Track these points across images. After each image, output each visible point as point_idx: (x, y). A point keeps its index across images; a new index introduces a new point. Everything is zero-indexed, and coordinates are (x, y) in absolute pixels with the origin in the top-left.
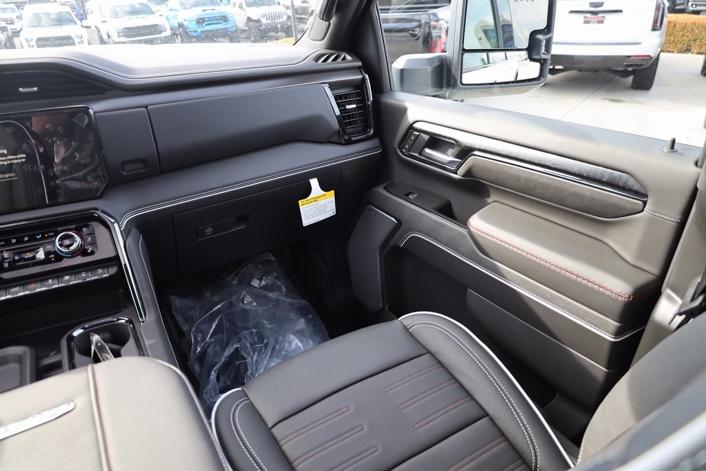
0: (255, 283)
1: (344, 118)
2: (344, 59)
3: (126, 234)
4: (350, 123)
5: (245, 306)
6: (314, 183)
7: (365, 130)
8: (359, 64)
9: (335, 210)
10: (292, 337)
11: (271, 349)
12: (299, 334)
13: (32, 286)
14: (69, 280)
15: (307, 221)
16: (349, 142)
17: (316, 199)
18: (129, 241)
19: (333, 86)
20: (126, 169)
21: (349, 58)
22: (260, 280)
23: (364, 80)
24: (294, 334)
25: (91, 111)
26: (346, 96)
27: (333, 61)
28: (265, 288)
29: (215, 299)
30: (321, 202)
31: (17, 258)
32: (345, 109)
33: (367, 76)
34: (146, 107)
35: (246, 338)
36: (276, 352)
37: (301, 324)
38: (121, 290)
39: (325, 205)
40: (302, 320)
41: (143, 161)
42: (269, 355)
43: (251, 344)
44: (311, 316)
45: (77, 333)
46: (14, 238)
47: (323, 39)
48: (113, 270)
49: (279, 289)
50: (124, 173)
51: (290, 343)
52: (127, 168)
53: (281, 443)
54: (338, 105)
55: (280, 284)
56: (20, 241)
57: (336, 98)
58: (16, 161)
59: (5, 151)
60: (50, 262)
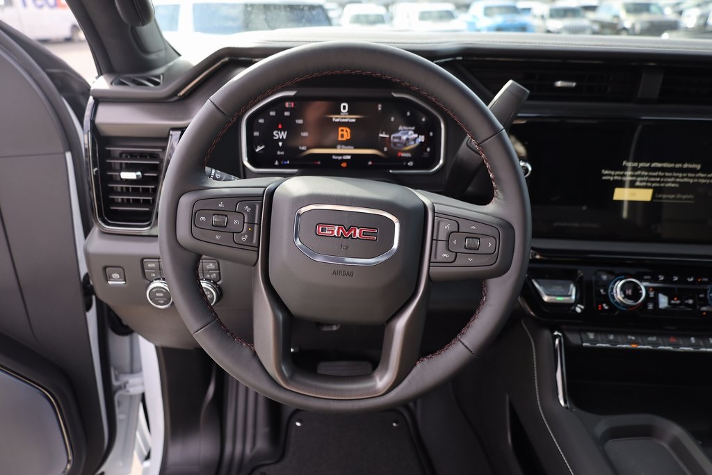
13: (673, 340)
58: (703, 181)
59: (698, 167)
60: (699, 315)
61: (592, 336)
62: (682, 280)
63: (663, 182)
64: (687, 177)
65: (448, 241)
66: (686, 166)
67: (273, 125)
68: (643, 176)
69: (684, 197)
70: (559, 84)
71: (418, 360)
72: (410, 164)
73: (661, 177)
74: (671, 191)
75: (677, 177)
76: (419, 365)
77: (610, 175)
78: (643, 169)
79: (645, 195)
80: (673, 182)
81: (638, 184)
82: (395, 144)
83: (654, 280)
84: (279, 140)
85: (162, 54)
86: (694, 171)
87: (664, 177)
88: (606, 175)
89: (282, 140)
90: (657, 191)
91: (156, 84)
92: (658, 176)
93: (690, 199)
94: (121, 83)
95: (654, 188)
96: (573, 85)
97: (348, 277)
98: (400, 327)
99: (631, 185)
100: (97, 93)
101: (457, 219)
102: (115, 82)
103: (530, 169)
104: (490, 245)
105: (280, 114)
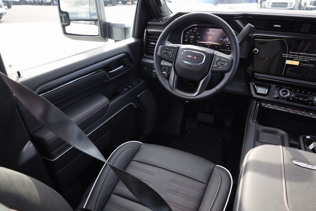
13: (296, 111)
14: (312, 115)
31: (296, 98)
45: (308, 137)
46: (299, 90)
56: (300, 92)
60: (308, 104)
61: (269, 105)
62: (306, 93)
63: (303, 59)
64: (312, 59)
66: (312, 55)
67: (191, 34)
68: (296, 57)
69: (311, 65)
70: (275, 26)
71: (205, 90)
72: (228, 48)
73: (302, 58)
74: (306, 63)
75: (309, 58)
76: (205, 91)
78: (296, 54)
79: (297, 63)
80: (307, 60)
81: (294, 59)
82: (224, 42)
83: (296, 91)
84: (192, 38)
85: (167, 13)
87: (304, 58)
88: (284, 55)
91: (162, 21)
92: (302, 57)
93: (313, 66)
94: (155, 21)
95: (300, 61)
96: (280, 26)
97: (191, 67)
98: (202, 82)
99: (292, 59)
100: (149, 23)
101: (220, 57)
102: (154, 20)
103: (258, 51)
104: (226, 64)
105: (193, 31)
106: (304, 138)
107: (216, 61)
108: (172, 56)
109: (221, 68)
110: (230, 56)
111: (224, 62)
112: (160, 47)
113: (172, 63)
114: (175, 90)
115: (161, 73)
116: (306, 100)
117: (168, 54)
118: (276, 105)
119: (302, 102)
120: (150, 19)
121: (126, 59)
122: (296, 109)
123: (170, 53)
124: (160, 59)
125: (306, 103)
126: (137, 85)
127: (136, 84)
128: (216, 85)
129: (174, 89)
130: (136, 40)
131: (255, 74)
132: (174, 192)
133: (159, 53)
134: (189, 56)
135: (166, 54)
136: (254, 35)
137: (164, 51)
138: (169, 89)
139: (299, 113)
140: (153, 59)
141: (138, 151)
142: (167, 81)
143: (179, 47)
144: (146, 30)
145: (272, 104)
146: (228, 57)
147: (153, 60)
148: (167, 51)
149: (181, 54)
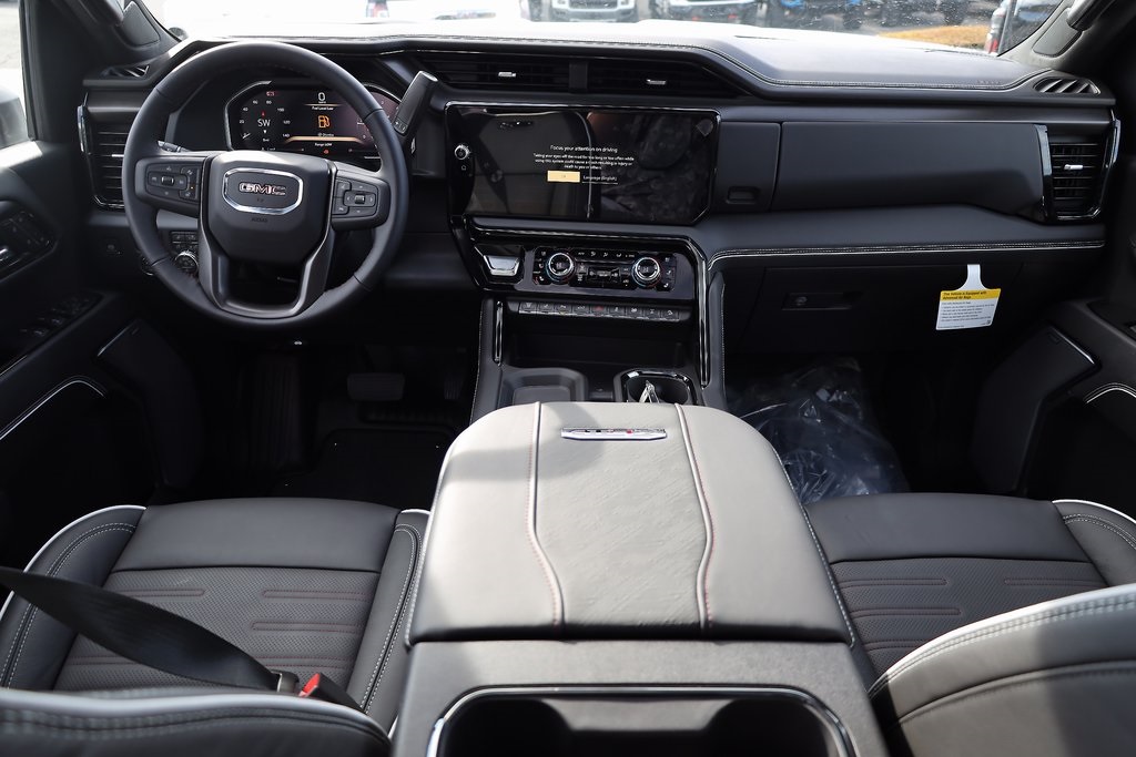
0: (823, 395)
1: (1057, 182)
2: (1087, 90)
3: (712, 277)
4: (1061, 193)
5: (804, 419)
6: (974, 271)
7: (1084, 208)
8: (1112, 101)
9: (992, 319)
10: (860, 482)
11: (828, 486)
12: (870, 482)
13: (599, 309)
14: (636, 314)
15: (942, 324)
16: (1051, 222)
17: (968, 295)
18: (714, 287)
19: (1053, 131)
20: (731, 197)
21: (1096, 90)
22: (831, 393)
23: (1111, 127)
24: (864, 480)
25: (719, 118)
26: (1068, 149)
27: (1066, 91)
28: (836, 404)
29: (763, 398)
30: (974, 302)
31: (592, 274)
32: (1063, 169)
33: (1118, 124)
34: (781, 123)
35: (800, 459)
36: (834, 492)
37: (876, 471)
38: (679, 344)
39: (979, 308)
40: (877, 467)
41: (755, 191)
42: (824, 491)
43: (804, 468)
44: (892, 466)
45: (632, 375)
46: (594, 251)
47: (1059, 54)
48: (681, 317)
49: (855, 414)
50: (728, 202)
51: (855, 489)
52: (734, 196)
53: (841, 585)
54: (1053, 162)
55: (858, 407)
56: (599, 255)
57: (1052, 149)
58: (622, 164)
59: (616, 151)
60: (622, 287)
61: (529, 305)
62: (612, 256)
63: (587, 165)
64: (608, 160)
65: (343, 198)
66: (604, 150)
67: (257, 113)
68: (570, 159)
69: (609, 179)
70: (502, 74)
71: (326, 291)
73: (585, 160)
74: (595, 173)
75: (599, 160)
76: (324, 294)
77: (541, 158)
78: (568, 152)
79: (574, 177)
80: (596, 165)
81: (566, 166)
83: (588, 256)
84: (264, 128)
85: (156, 46)
86: (612, 154)
87: (588, 160)
88: (538, 158)
89: (266, 128)
90: (584, 173)
91: (141, 73)
92: (582, 160)
93: (614, 181)
94: (112, 75)
95: (580, 170)
96: (514, 75)
97: (263, 223)
98: (309, 264)
99: (559, 167)
100: (87, 82)
101: (351, 182)
102: (106, 73)
103: (467, 152)
104: (371, 199)
105: (262, 102)
106: (625, 378)
107: (340, 194)
108: (193, 192)
109: (357, 215)
110: (378, 174)
111: (363, 194)
112: (141, 165)
113: (198, 217)
114: (225, 304)
115: (163, 255)
116: (616, 275)
117: (175, 187)
118: (546, 303)
119: (608, 283)
120: (93, 69)
121: (17, 221)
122: (597, 306)
123: (181, 182)
124: (150, 207)
125: (617, 284)
126: (87, 311)
127: (84, 309)
128: (356, 270)
129: (224, 302)
130: (48, 149)
131: (477, 221)
132: (275, 626)
133: (139, 187)
134: (249, 186)
135: (167, 190)
136: (449, 104)
137: (159, 179)
138: (204, 304)
139: (606, 314)
140: (123, 210)
141: (131, 535)
142: (192, 282)
143: (212, 159)
144: (80, 109)
145: (538, 303)
146: (373, 177)
147: (125, 215)
148: (169, 179)
149: (219, 183)
